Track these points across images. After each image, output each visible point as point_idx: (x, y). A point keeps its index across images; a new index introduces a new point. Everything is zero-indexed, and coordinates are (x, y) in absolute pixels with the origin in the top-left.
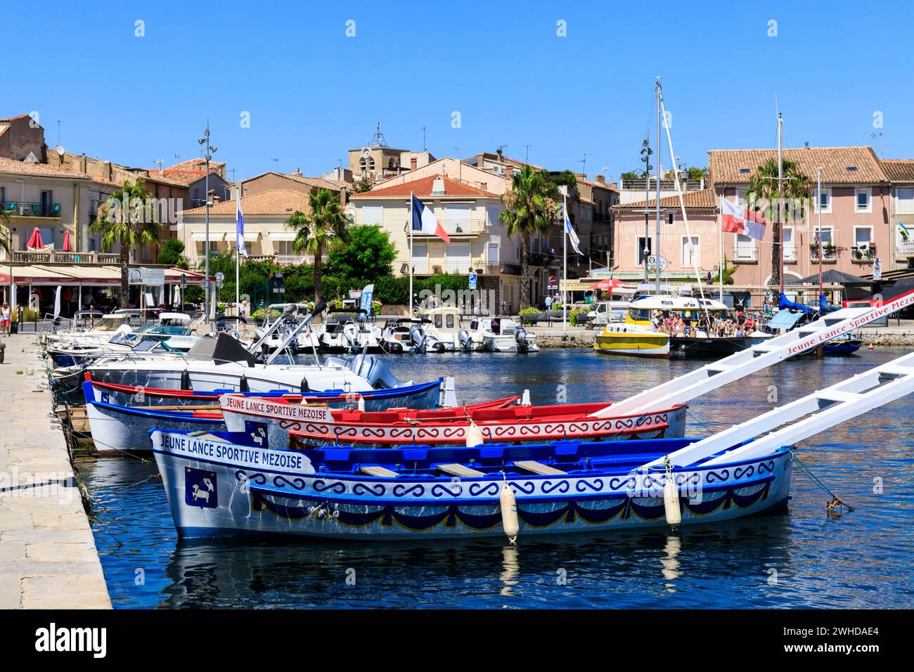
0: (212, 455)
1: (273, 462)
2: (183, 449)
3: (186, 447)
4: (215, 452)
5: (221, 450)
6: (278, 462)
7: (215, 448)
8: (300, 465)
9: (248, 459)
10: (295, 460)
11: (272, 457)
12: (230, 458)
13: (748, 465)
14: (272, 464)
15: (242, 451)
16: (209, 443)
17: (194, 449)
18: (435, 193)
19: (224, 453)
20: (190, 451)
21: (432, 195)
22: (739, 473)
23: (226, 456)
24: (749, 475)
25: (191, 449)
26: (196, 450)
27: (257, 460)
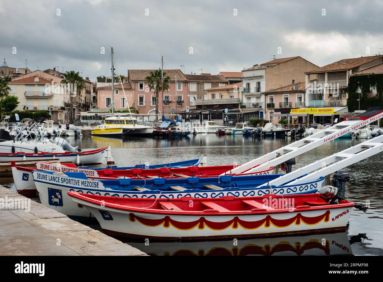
0: (59, 182)
1: (86, 185)
2: (47, 180)
3: (48, 178)
4: (60, 181)
5: (63, 180)
6: (88, 185)
7: (60, 179)
8: (98, 186)
9: (75, 184)
10: (96, 184)
11: (86, 183)
12: (67, 183)
13: (306, 185)
14: (86, 186)
15: (72, 180)
16: (58, 177)
17: (51, 180)
18: (35, 82)
19: (64, 181)
20: (49, 180)
21: (34, 83)
22: (301, 189)
23: (65, 182)
24: (306, 190)
25: (50, 179)
26: (52, 180)
27: (79, 184)
